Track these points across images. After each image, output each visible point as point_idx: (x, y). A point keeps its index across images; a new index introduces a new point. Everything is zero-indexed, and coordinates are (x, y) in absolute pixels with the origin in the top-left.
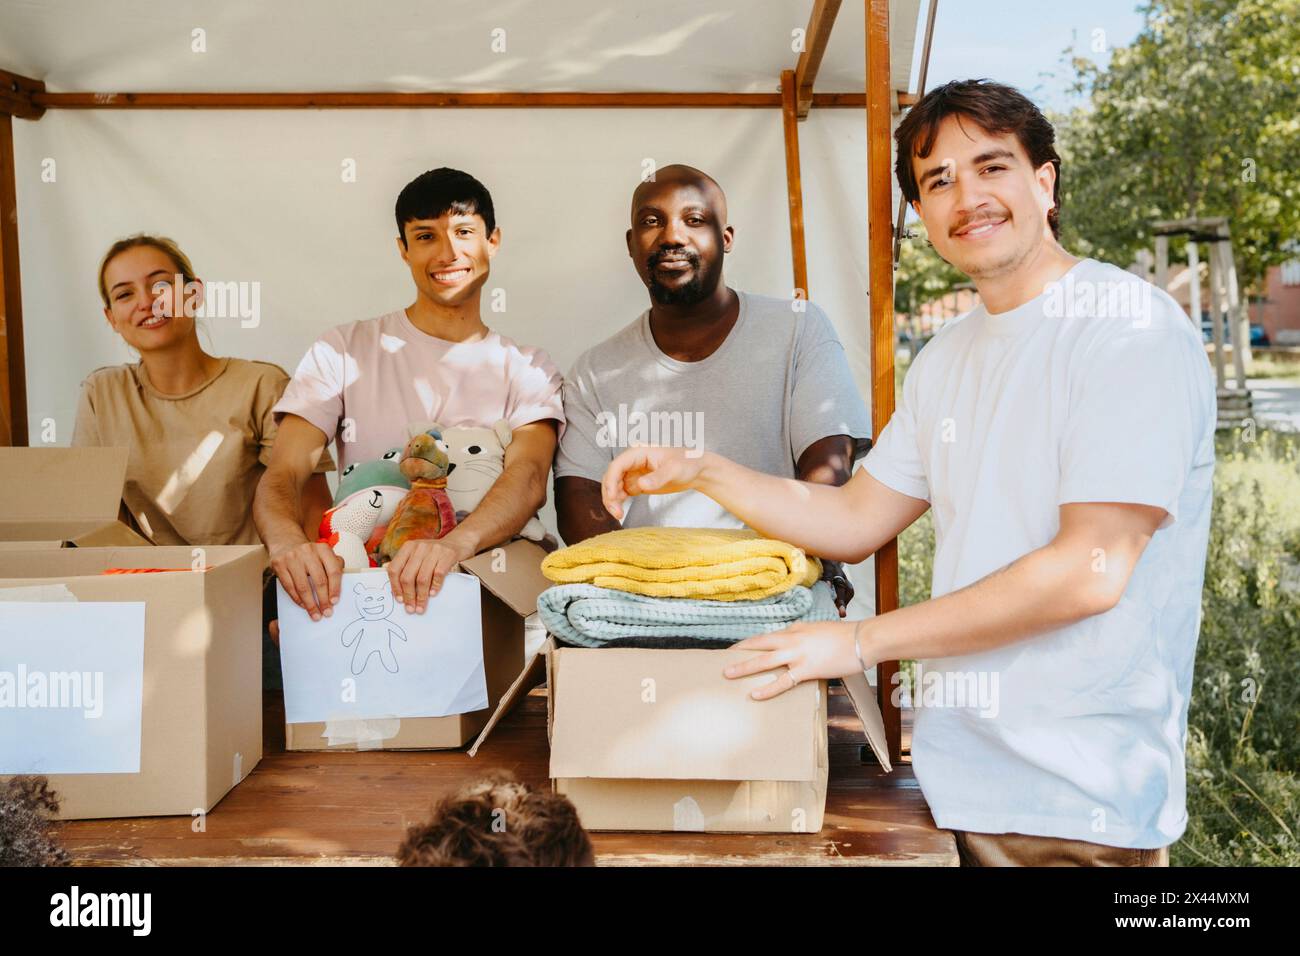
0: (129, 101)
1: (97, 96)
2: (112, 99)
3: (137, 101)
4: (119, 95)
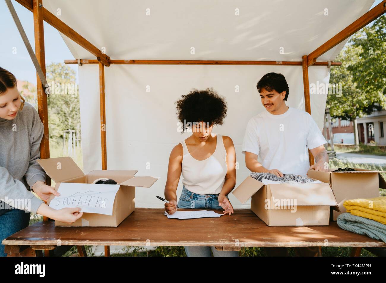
0: (133, 62)
3: (135, 62)
4: (131, 60)
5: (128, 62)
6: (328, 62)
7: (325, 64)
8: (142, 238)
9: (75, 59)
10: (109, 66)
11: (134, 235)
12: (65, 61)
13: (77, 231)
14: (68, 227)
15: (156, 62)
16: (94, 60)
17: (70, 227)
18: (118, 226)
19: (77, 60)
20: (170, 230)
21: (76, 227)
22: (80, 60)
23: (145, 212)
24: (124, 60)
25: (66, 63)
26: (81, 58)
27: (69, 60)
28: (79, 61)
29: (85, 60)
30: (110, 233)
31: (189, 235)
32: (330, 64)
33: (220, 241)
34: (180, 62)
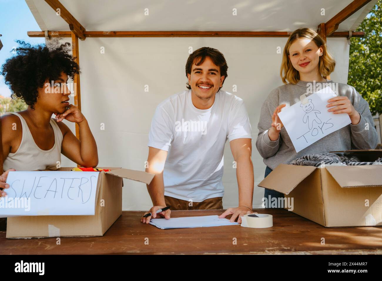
0: (114, 34)
1: (104, 32)
2: (109, 33)
3: (117, 34)
4: (111, 32)
5: (108, 34)
6: (348, 32)
7: (345, 35)
8: (142, 251)
9: (41, 31)
10: (85, 39)
11: (130, 246)
12: (28, 33)
13: (40, 243)
14: (28, 239)
15: (142, 33)
16: (65, 32)
17: (30, 238)
18: (104, 235)
19: (44, 31)
20: (181, 237)
21: (40, 238)
22: (48, 31)
23: (138, 215)
24: (103, 32)
25: (30, 36)
26: (49, 29)
27: (33, 32)
28: (46, 34)
29: (54, 31)
30: (92, 245)
31: (214, 243)
32: (351, 34)
33: (266, 251)
34: (171, 33)
